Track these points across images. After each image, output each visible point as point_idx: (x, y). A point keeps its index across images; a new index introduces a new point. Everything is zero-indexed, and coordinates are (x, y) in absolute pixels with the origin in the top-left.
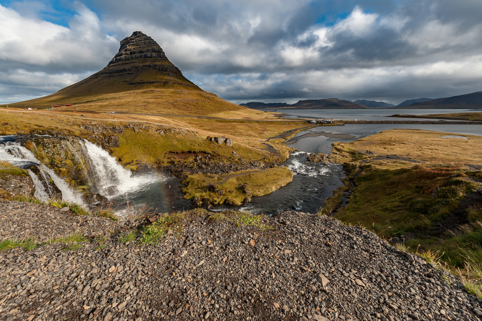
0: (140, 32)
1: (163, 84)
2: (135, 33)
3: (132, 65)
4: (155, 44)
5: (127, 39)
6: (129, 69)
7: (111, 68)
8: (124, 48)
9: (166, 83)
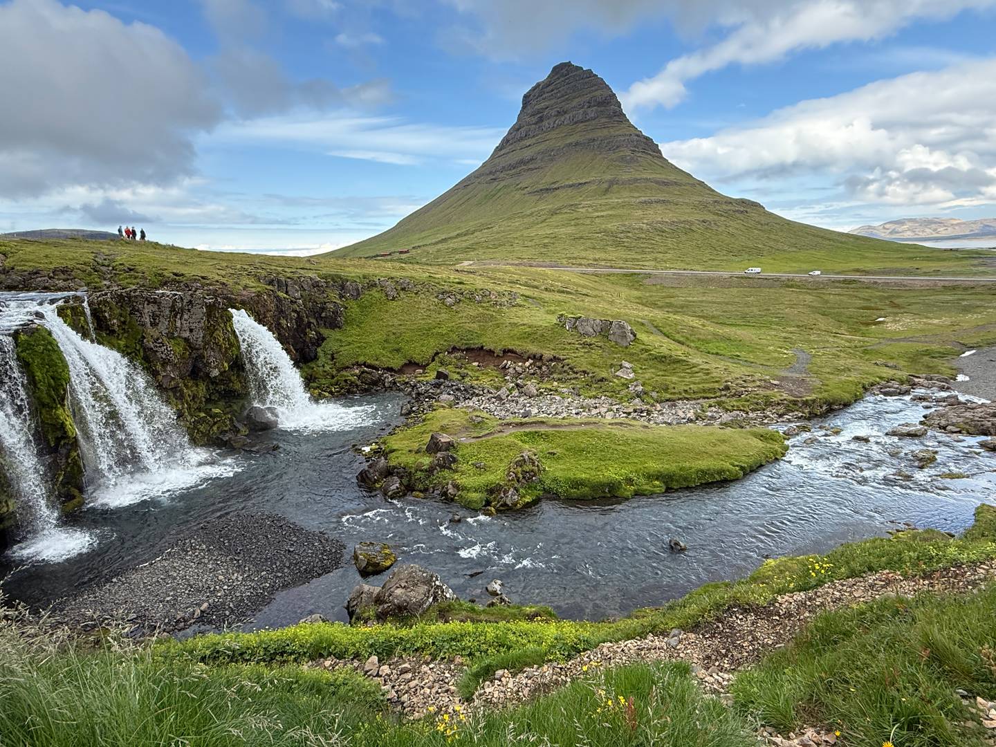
0: (569, 64)
1: (605, 186)
2: (557, 70)
3: (542, 147)
4: (601, 84)
5: (538, 85)
6: (532, 159)
7: (497, 161)
8: (529, 110)
9: (612, 183)
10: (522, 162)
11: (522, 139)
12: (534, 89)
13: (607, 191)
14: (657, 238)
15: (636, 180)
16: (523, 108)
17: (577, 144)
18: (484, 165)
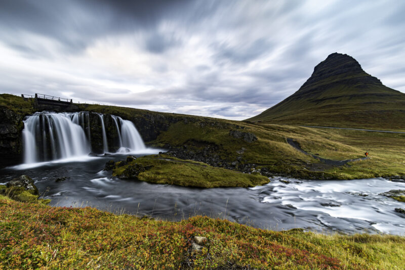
1: (349, 97)
3: (320, 85)
5: (321, 62)
6: (316, 89)
7: (301, 91)
8: (317, 72)
9: (352, 97)
10: (311, 91)
11: (312, 82)
12: (319, 64)
13: (350, 99)
14: (370, 117)
15: (365, 95)
16: (314, 72)
17: (337, 82)
18: (296, 92)
